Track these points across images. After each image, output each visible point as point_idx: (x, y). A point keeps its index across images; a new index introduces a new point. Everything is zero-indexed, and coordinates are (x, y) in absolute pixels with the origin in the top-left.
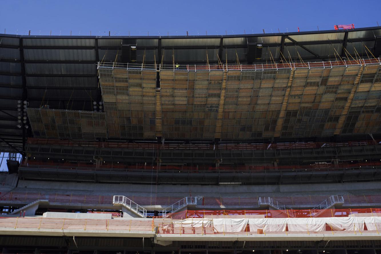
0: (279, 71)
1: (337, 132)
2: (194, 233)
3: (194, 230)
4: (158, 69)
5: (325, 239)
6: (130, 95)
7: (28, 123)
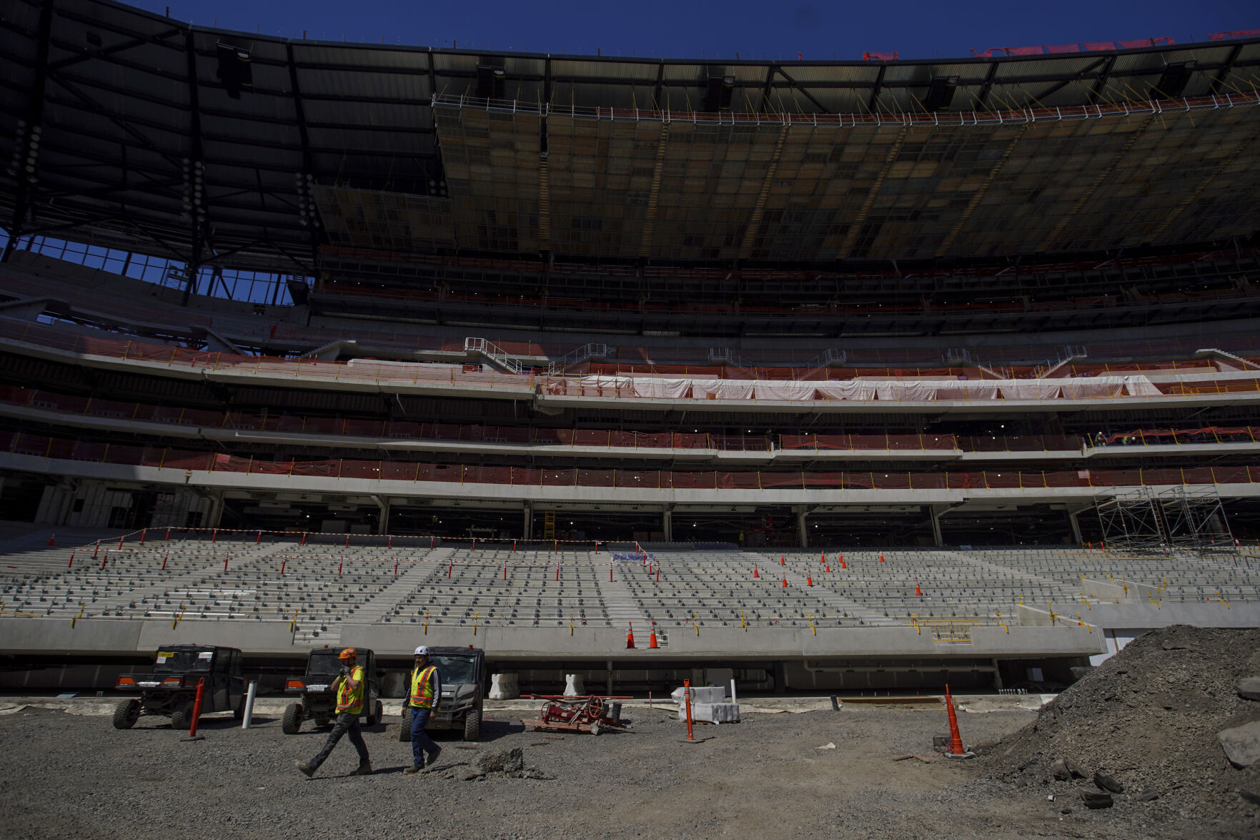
0: (761, 127)
1: (843, 254)
2: (601, 395)
3: (600, 391)
4: (544, 112)
5: (814, 411)
6: (494, 166)
7: (318, 218)
